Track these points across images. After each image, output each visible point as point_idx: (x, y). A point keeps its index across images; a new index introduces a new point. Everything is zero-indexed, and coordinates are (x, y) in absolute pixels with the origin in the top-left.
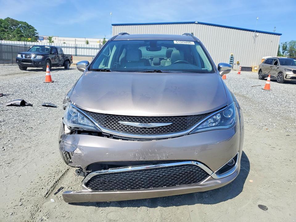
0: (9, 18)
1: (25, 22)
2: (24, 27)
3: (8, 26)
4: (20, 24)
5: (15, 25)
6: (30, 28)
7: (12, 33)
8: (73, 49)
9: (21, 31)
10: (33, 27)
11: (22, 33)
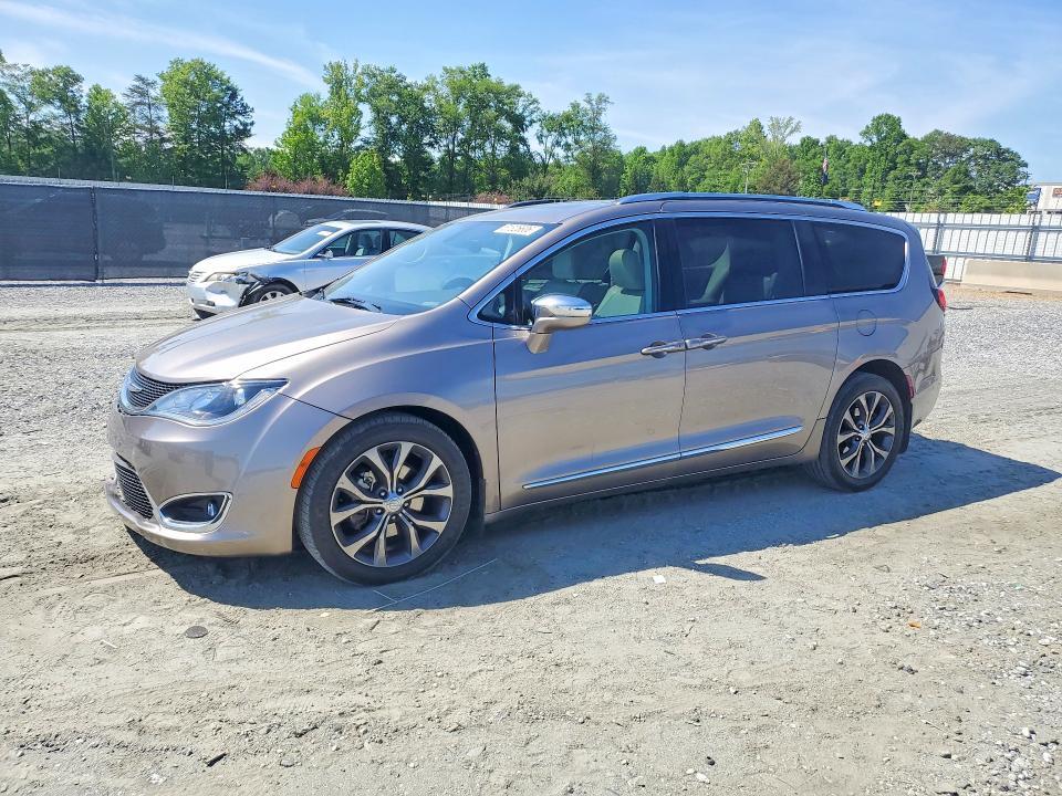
0: (940, 133)
1: (992, 141)
2: (985, 158)
3: (928, 160)
4: (972, 150)
5: (952, 155)
6: (1006, 160)
7: (936, 183)
8: (1024, 234)
9: (967, 173)
10: (1016, 154)
11: (971, 178)
